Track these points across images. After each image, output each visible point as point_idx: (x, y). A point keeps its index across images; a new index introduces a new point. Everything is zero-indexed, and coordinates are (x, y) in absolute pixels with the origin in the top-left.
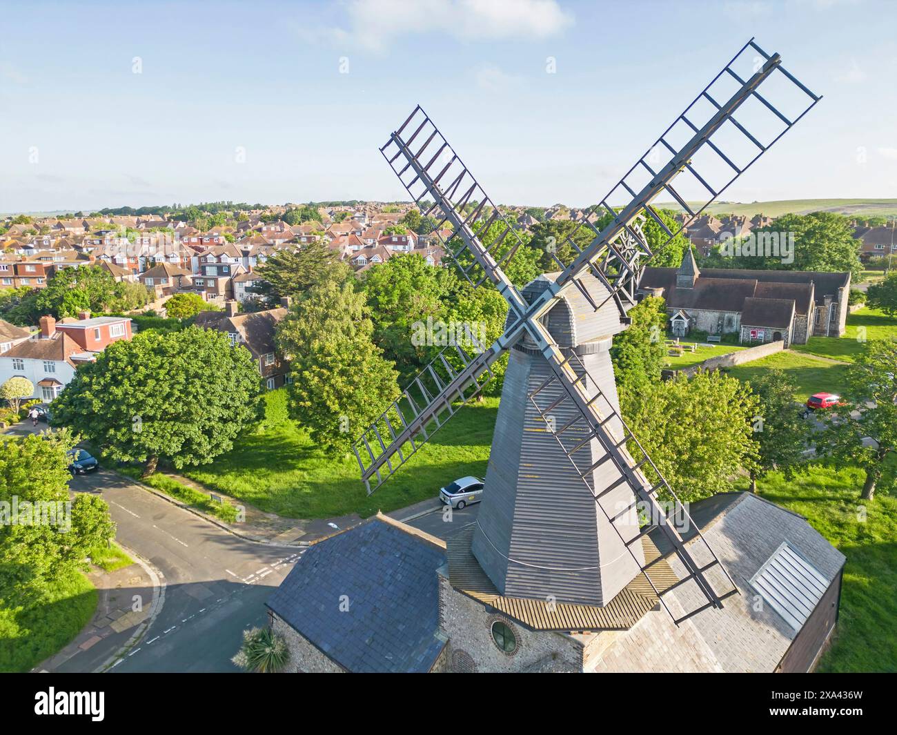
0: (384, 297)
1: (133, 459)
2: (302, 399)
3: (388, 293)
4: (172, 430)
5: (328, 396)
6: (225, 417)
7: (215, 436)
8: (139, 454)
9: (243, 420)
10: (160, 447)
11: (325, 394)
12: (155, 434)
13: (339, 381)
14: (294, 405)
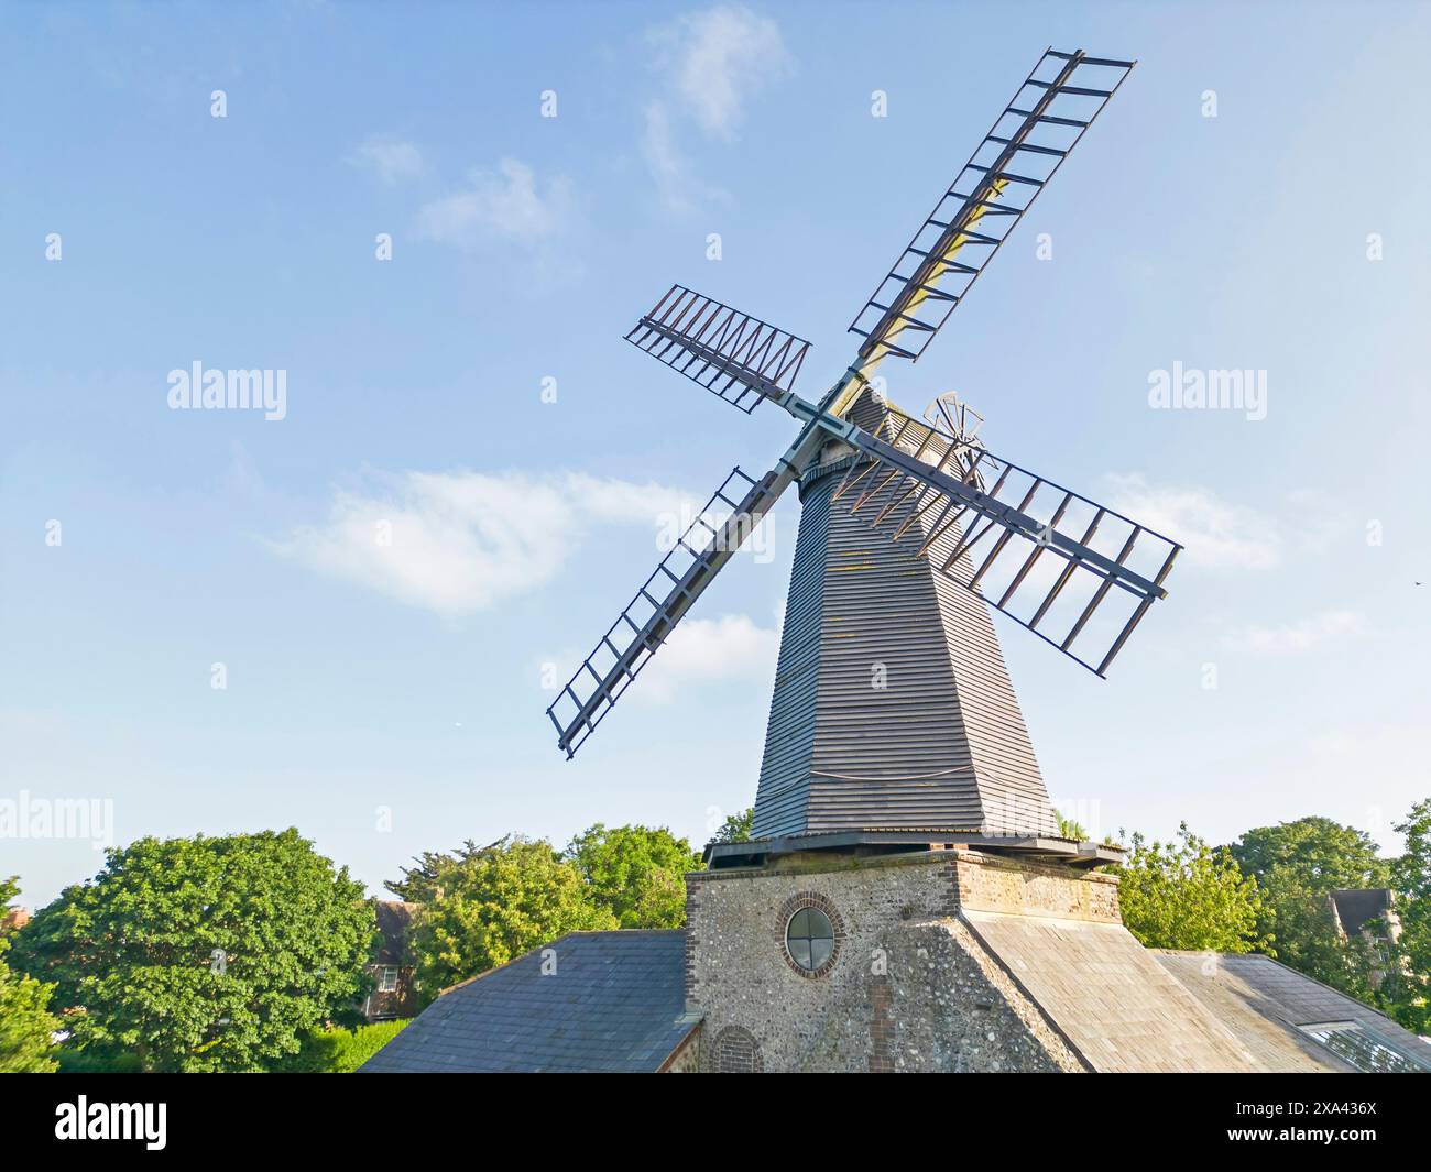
0: (602, 874)
1: (111, 1038)
2: (447, 949)
3: (609, 868)
4: (200, 981)
5: (493, 943)
6: (298, 986)
7: (272, 1017)
8: (126, 1027)
9: (330, 996)
10: (169, 1011)
11: (488, 938)
12: (168, 988)
13: (516, 919)
14: (429, 963)
